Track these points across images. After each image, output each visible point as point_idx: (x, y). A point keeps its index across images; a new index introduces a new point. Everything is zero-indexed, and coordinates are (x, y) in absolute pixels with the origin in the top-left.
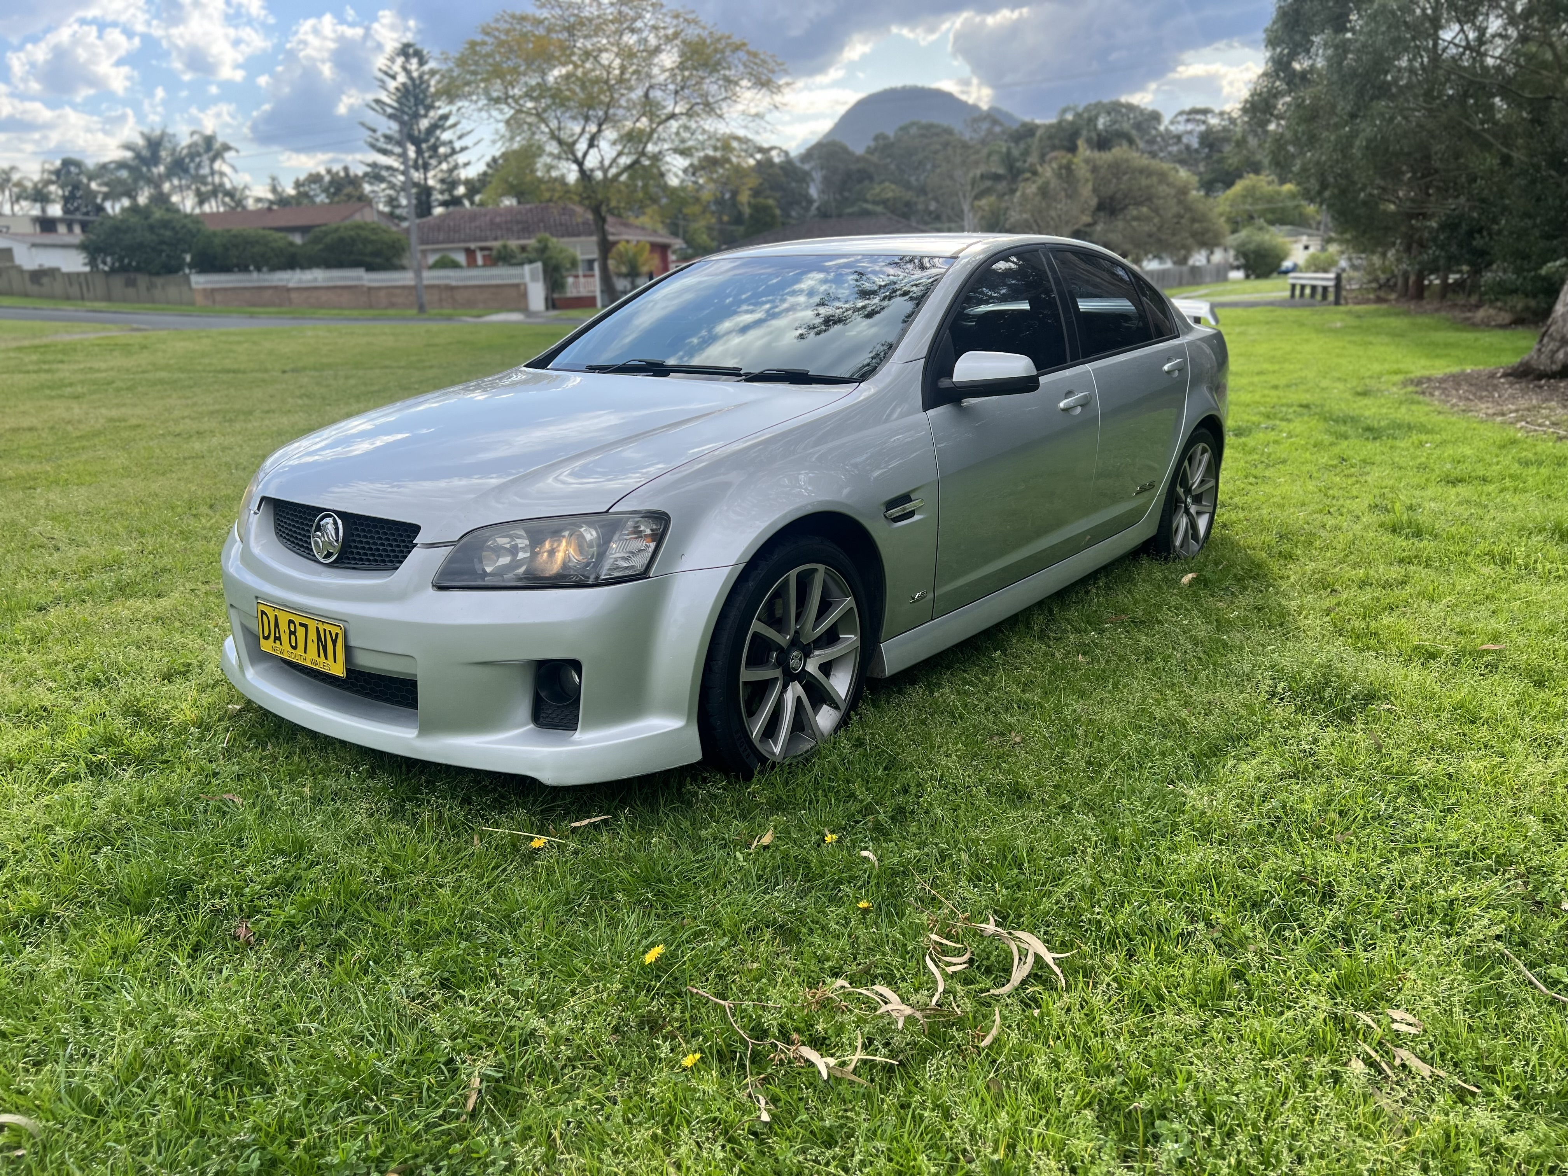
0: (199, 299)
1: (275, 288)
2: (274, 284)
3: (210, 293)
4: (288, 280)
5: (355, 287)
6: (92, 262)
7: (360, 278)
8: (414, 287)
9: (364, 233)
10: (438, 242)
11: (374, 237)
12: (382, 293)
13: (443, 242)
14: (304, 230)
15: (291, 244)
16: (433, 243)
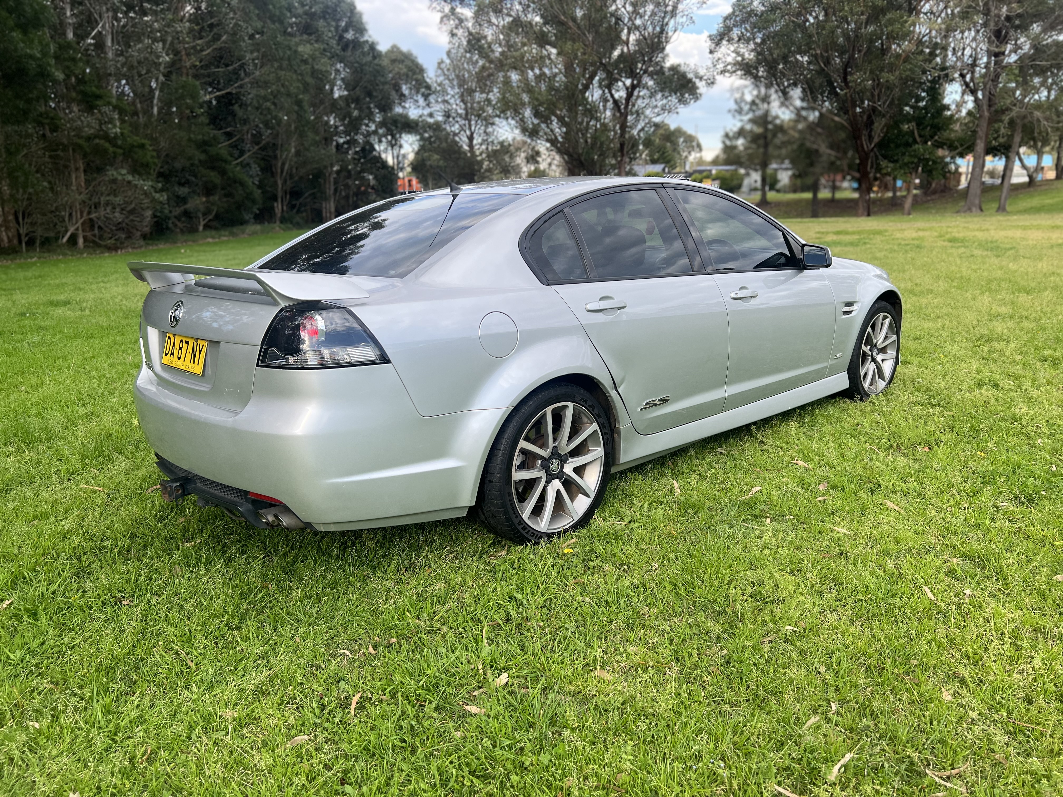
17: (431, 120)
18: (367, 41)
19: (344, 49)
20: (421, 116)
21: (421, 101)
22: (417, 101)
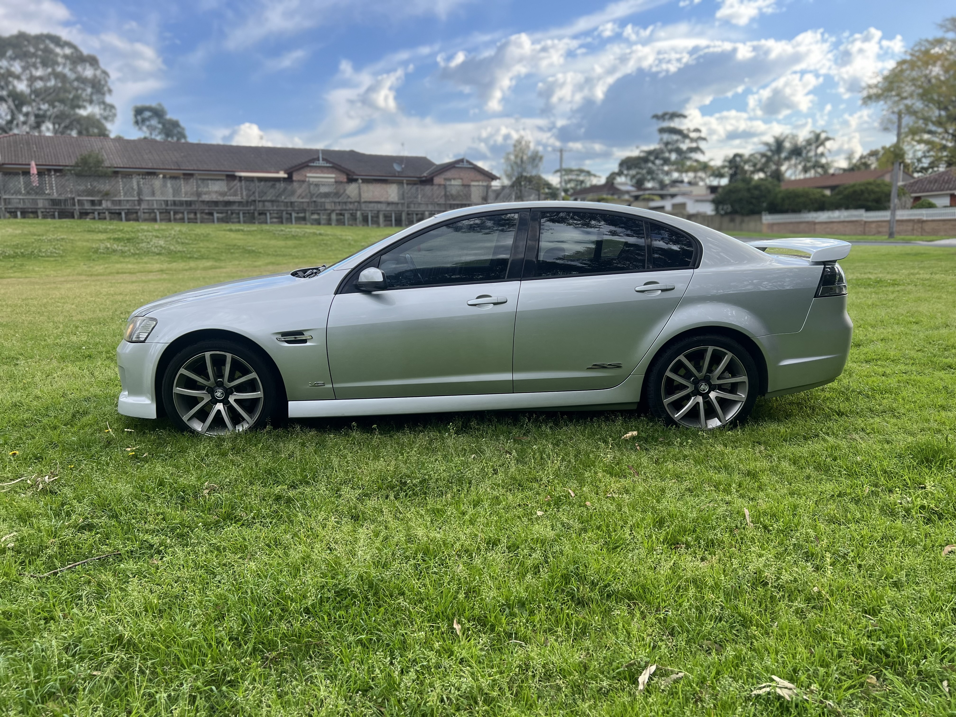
0: (765, 229)
1: (808, 222)
2: (807, 220)
3: (771, 226)
4: (816, 218)
5: (857, 221)
6: (717, 209)
7: (861, 216)
8: (888, 222)
9: (870, 187)
10: (932, 191)
11: (877, 189)
12: (873, 225)
13: (936, 190)
14: (832, 188)
15: (824, 196)
16: (928, 191)
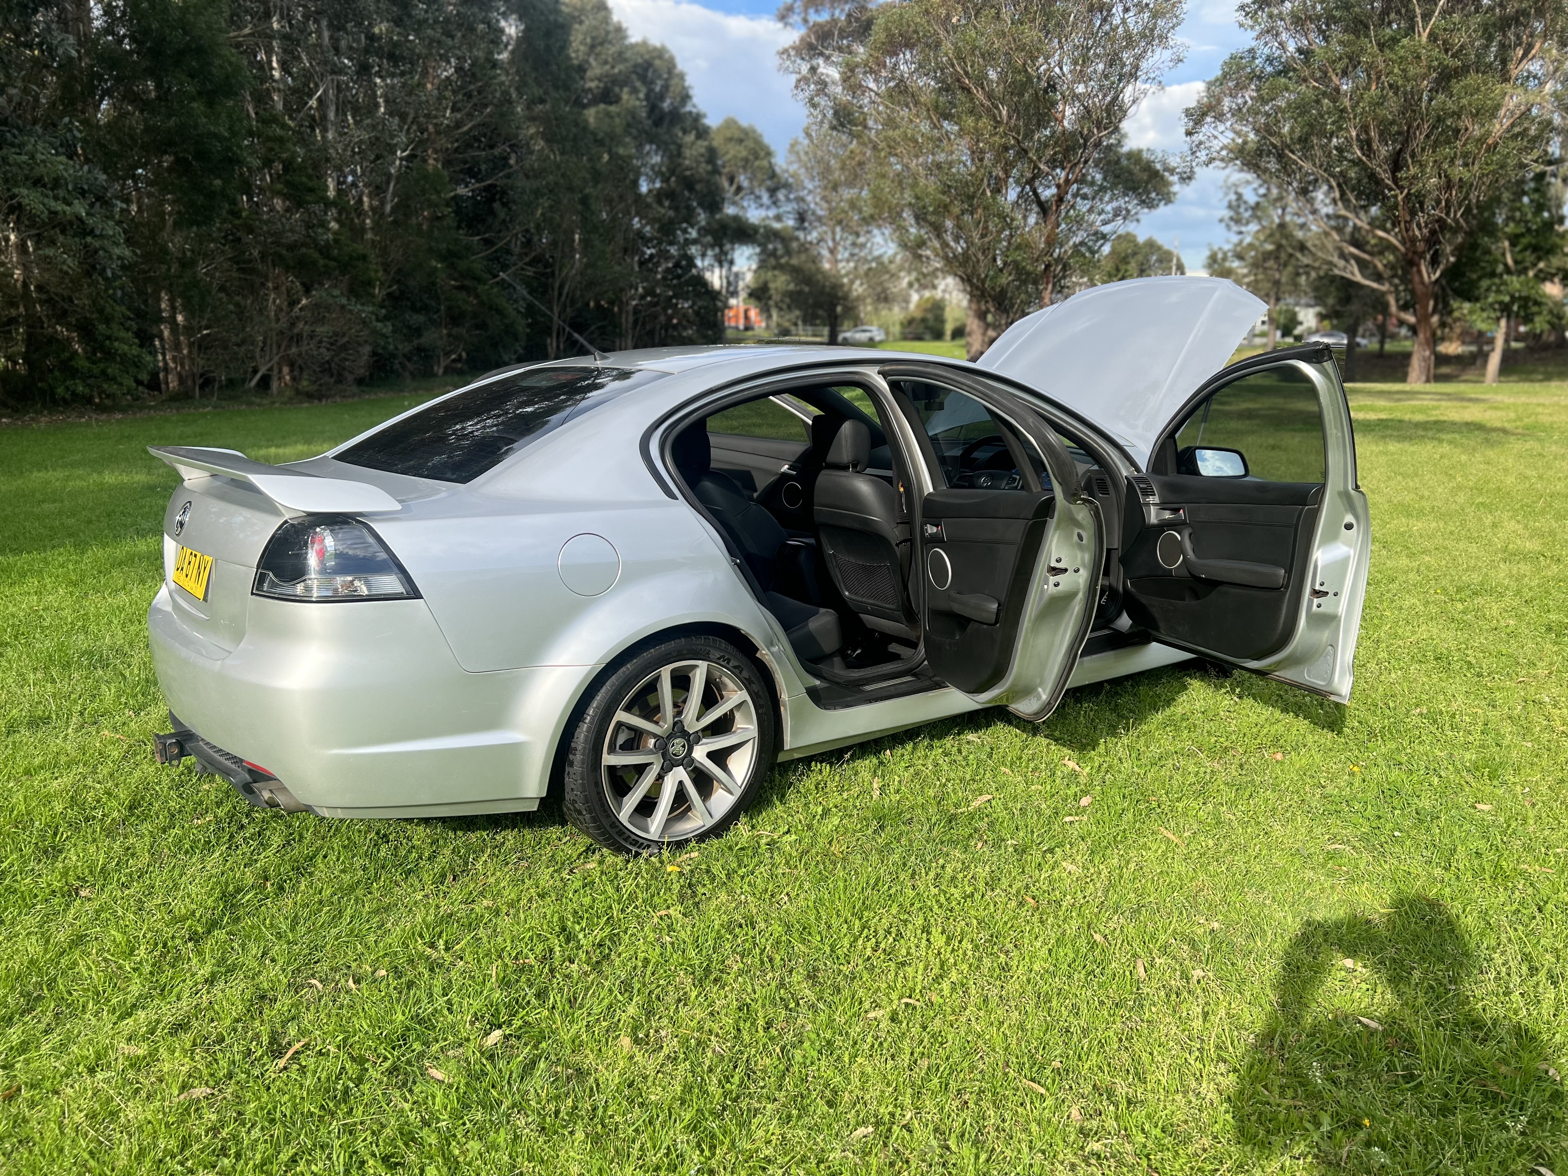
17: (777, 226)
18: (690, 113)
19: (657, 123)
20: (764, 220)
21: (765, 198)
22: (759, 197)
